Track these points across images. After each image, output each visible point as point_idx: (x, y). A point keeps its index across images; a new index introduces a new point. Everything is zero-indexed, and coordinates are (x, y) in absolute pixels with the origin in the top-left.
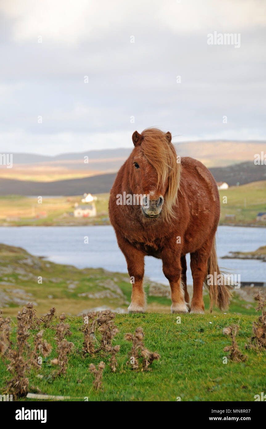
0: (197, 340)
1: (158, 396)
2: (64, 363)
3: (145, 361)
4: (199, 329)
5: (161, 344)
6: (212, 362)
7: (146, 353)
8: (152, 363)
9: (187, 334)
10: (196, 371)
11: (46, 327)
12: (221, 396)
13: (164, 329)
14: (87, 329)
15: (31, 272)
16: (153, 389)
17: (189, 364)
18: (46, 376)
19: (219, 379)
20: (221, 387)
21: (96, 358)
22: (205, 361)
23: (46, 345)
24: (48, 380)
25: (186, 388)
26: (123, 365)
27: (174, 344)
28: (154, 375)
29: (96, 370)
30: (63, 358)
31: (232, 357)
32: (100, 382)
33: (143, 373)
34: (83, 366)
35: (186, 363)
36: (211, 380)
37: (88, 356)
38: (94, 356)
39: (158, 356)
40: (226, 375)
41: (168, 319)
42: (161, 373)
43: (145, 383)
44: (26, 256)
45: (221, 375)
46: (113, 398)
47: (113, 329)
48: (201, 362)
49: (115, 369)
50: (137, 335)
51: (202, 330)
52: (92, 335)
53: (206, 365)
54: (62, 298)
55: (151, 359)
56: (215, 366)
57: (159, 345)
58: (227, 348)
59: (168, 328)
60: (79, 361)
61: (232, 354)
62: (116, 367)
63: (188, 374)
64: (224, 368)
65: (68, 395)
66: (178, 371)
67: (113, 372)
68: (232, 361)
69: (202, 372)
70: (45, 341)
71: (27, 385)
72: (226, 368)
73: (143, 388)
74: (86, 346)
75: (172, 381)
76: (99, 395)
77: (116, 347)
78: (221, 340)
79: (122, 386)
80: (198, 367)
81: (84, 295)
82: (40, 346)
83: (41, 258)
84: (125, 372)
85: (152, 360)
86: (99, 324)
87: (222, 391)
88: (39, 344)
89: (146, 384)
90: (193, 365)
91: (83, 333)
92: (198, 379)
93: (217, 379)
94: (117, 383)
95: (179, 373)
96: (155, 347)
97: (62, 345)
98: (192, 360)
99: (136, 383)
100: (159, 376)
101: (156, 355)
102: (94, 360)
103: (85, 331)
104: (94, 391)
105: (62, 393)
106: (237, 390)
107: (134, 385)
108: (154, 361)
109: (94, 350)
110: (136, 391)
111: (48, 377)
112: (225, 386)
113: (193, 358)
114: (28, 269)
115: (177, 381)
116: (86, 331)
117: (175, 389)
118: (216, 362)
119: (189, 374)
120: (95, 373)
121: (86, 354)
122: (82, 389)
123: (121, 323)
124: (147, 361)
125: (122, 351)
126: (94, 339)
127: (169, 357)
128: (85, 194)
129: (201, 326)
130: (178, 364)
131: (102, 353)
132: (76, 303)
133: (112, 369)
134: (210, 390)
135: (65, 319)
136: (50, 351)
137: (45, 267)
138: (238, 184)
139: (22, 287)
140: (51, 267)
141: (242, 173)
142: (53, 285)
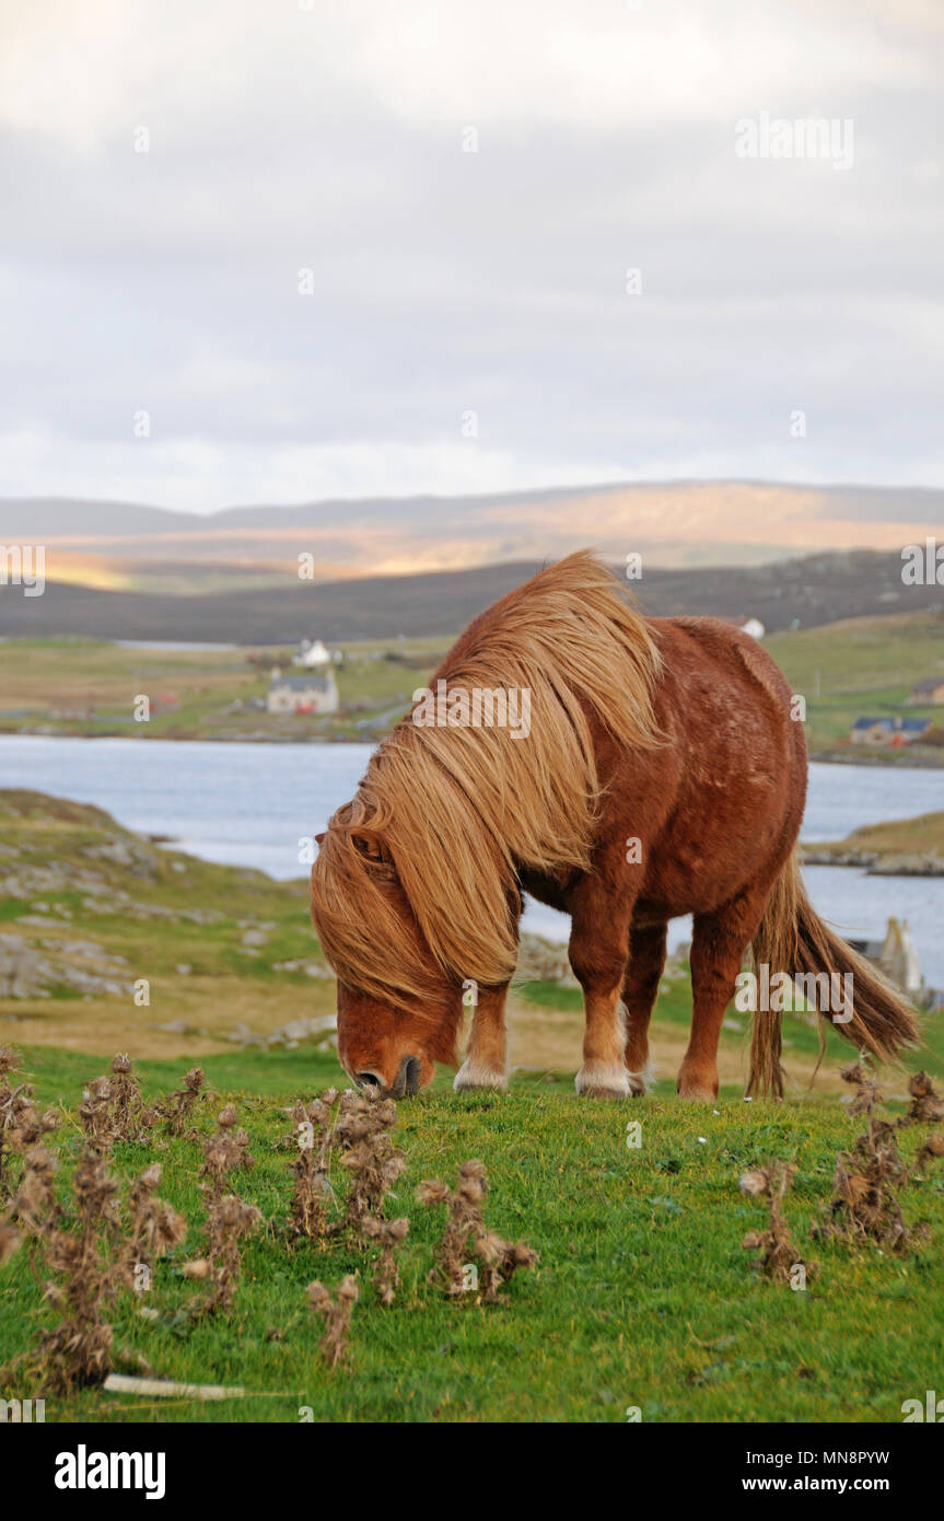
0: (656, 1201)
1: (526, 1397)
2: (229, 1272)
3: (490, 1273)
4: (666, 1163)
5: (540, 1208)
6: (703, 1280)
7: (493, 1247)
8: (510, 1277)
9: (626, 1178)
10: (652, 1310)
11: (172, 1134)
12: (730, 1403)
13: (552, 1157)
14: (304, 1159)
15: (124, 887)
16: (512, 1369)
17: (630, 1285)
18: (168, 1315)
19: (725, 1341)
20: (732, 1370)
21: (329, 1254)
22: (683, 1278)
23: (170, 1221)
24: (175, 1326)
25: (620, 1371)
26: (419, 1282)
27: (582, 1212)
28: (518, 1319)
29: (329, 1304)
30: (224, 1255)
31: (769, 1264)
32: (341, 1341)
33: (482, 1311)
34: (287, 1278)
35: (620, 1280)
36: (700, 1343)
37: (304, 1246)
38: (324, 1245)
39: (532, 1256)
40: (747, 1329)
41: (564, 1120)
42: (538, 1313)
43: (485, 1345)
44: (108, 834)
45: (731, 1327)
46: (384, 1398)
47: (388, 1159)
48: (669, 1279)
49: (390, 1296)
50: (465, 1188)
51: (673, 1167)
52: (319, 1177)
53: (684, 1292)
54: (220, 974)
55: (508, 1264)
56: (713, 1293)
57: (536, 1214)
58: (752, 1237)
59: (565, 1153)
60: (275, 1260)
61: (768, 1256)
62: (394, 1288)
63: (625, 1319)
64: (742, 1302)
65: (237, 1384)
66: (593, 1307)
67: (384, 1304)
68: (767, 1278)
69: (670, 1313)
70: (167, 1206)
71: (106, 1347)
72: (747, 1302)
73: (479, 1363)
74: (301, 1214)
75: (575, 1344)
76: (339, 1385)
77: (396, 1223)
78: (735, 1202)
79: (412, 1354)
80: (659, 1295)
81: (291, 966)
82: (150, 1225)
83: (156, 839)
84: (422, 1305)
85: (513, 1269)
86: (346, 1142)
87: (733, 1385)
88: (148, 1216)
89: (489, 1350)
90: (642, 1289)
91: (293, 1170)
92: (658, 1341)
93: (718, 1341)
94: (398, 1344)
95: (598, 1316)
96: (521, 1220)
97: (224, 1216)
98: (641, 1272)
99: (457, 1347)
100: (531, 1322)
101: (524, 1252)
102: (325, 1259)
103: (299, 1163)
104: (321, 1369)
105: (221, 1371)
106: (783, 1382)
107: (453, 1353)
108: (519, 1272)
109: (325, 1227)
110: (457, 1372)
111: (173, 1316)
112: (745, 1367)
113: (645, 1264)
114: (115, 878)
115: (591, 1344)
116: (302, 1163)
117: (583, 1373)
118: (718, 1280)
119: (631, 1321)
120: (327, 1314)
121: (300, 1240)
122: (285, 1364)
123: (412, 1129)
124: (494, 1270)
125: (416, 1230)
126: (325, 1190)
127: (564, 1257)
128: (305, 643)
129: (673, 1153)
130: (595, 1283)
131: (351, 1237)
132: (265, 993)
133: (381, 1295)
134: (697, 1380)
135: (234, 1123)
136: (181, 1238)
137: (170, 870)
138: (796, 622)
139: (94, 936)
140: (189, 871)
141: (809, 590)
142: (194, 931)
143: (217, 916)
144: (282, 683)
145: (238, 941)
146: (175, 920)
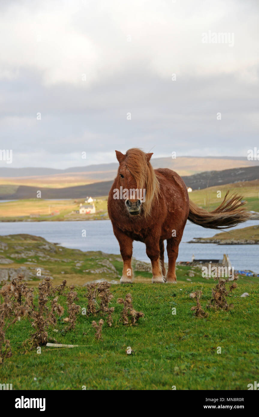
0: (171, 303)
1: (143, 344)
2: (74, 321)
3: (133, 319)
4: (173, 295)
5: (144, 305)
6: (182, 318)
7: (134, 312)
8: (138, 320)
9: (164, 298)
10: (171, 325)
11: (60, 294)
12: (189, 343)
13: (147, 295)
14: (90, 296)
15: (48, 255)
16: (139, 339)
17: (165, 320)
18: (60, 330)
19: (187, 330)
20: (189, 336)
21: (97, 317)
22: (178, 318)
23: (60, 308)
24: (62, 333)
25: (164, 338)
26: (117, 321)
27: (154, 306)
28: (140, 329)
29: (97, 326)
30: (73, 317)
31: (197, 314)
32: (100, 334)
33: (132, 327)
34: (87, 322)
35: (163, 319)
36: (182, 331)
37: (91, 315)
38: (95, 315)
39: (143, 314)
40: (193, 328)
41: (149, 288)
42: (145, 327)
43: (133, 334)
44: (44, 243)
45: (189, 328)
46: (110, 345)
47: (109, 295)
48: (174, 318)
49: (111, 325)
50: (127, 300)
51: (175, 295)
52: (93, 300)
53: (178, 321)
54: (71, 273)
55: (137, 317)
56: (184, 321)
57: (143, 307)
58: (193, 308)
59: (150, 294)
60: (84, 319)
61: (197, 312)
62: (112, 323)
63: (165, 327)
64: (191, 322)
65: (77, 344)
66: (157, 325)
67: (109, 326)
68: (197, 317)
69: (175, 325)
70: (59, 304)
71: (46, 337)
72: (192, 322)
73: (132, 338)
74: (90, 308)
75: (153, 333)
76: (100, 344)
77: (111, 308)
78: (189, 302)
79: (116, 337)
80: (172, 322)
81: (87, 271)
82: (55, 309)
83: (55, 244)
84: (118, 326)
85: (139, 318)
86: (99, 292)
87: (190, 340)
88: (55, 307)
89: (134, 335)
90: (168, 321)
91: (87, 299)
92: (172, 331)
93: (186, 330)
94: (113, 335)
95: (158, 327)
96: (140, 308)
97: (72, 308)
98: (168, 317)
99: (126, 335)
100: (143, 329)
101: (141, 314)
102: (96, 318)
103: (89, 297)
104: (95, 340)
105: (72, 342)
106: (201, 338)
107: (125, 336)
108: (140, 318)
109: (96, 311)
110: (127, 340)
111: (61, 331)
112: (192, 335)
113: (169, 316)
114: (46, 253)
115: (157, 333)
116: (90, 297)
117: (156, 338)
118: (186, 318)
119: (166, 327)
120: (96, 328)
121: (90, 314)
122: (87, 340)
123: (115, 291)
124: (134, 318)
125: (116, 311)
126: (96, 303)
127: (150, 315)
128: (88, 197)
129: (174, 292)
130: (157, 320)
131: (101, 313)
132: (82, 277)
133: (109, 325)
134: (181, 339)
135: (74, 288)
136: (63, 312)
137: (59, 251)
138: (199, 188)
139: (42, 266)
140: (63, 251)
141: (202, 180)
142: (65, 264)
143: (70, 260)
144: (83, 207)
145: (75, 266)
146: (60, 262)
